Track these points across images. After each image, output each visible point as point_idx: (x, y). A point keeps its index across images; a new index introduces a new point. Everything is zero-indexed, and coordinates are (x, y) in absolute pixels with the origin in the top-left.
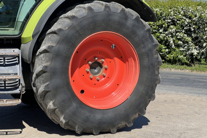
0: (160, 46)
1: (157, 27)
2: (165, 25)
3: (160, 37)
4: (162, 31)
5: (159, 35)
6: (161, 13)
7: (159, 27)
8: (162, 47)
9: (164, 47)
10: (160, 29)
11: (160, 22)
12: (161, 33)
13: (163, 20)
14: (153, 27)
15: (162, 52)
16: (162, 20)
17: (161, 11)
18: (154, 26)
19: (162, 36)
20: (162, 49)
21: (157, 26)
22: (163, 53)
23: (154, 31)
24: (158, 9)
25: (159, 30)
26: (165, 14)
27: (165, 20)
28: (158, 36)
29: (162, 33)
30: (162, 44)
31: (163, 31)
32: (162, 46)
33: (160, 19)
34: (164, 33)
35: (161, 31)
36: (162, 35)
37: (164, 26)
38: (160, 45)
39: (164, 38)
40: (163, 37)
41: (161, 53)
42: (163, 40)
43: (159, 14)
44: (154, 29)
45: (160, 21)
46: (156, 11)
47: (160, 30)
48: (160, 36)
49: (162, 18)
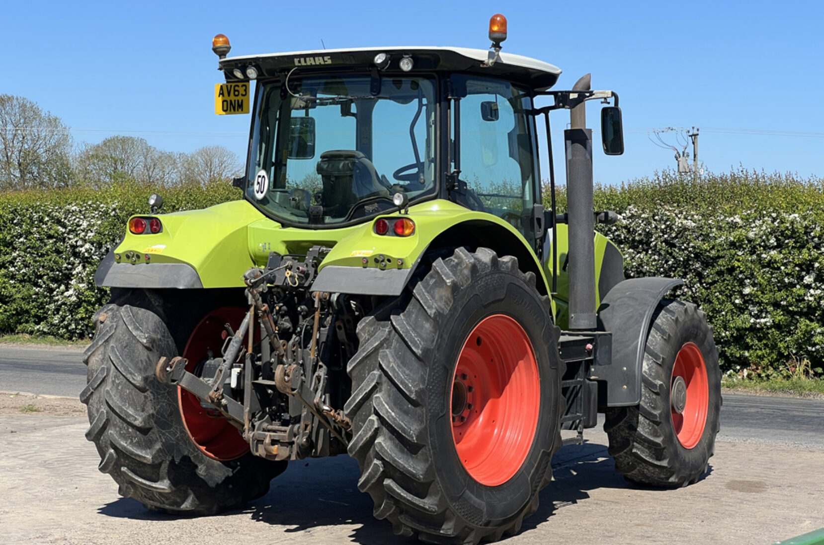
0: (807, 326)
1: (797, 268)
2: (820, 263)
3: (804, 300)
4: (812, 279)
5: (802, 292)
6: (806, 227)
7: (802, 270)
8: (812, 329)
9: (819, 330)
10: (804, 273)
11: (805, 255)
12: (808, 287)
13: (814, 247)
14: (783, 268)
15: (814, 345)
16: (809, 249)
17: (806, 222)
18: (785, 265)
19: (811, 295)
20: (812, 336)
21: (796, 265)
22: (818, 347)
23: (786, 280)
24: (796, 215)
25: (803, 277)
26: (818, 229)
27: (819, 249)
28: (799, 296)
29: (813, 285)
30: (811, 321)
31: (815, 280)
32: (814, 325)
33: (803, 247)
34: (818, 288)
35: (808, 279)
36: (812, 291)
37: (817, 265)
38: (808, 322)
39: (819, 303)
40: (815, 299)
41: (810, 348)
42: (815, 309)
43: (802, 231)
44: (787, 274)
45: (805, 250)
46: (792, 223)
47: (806, 278)
48: (805, 295)
49: (810, 241)
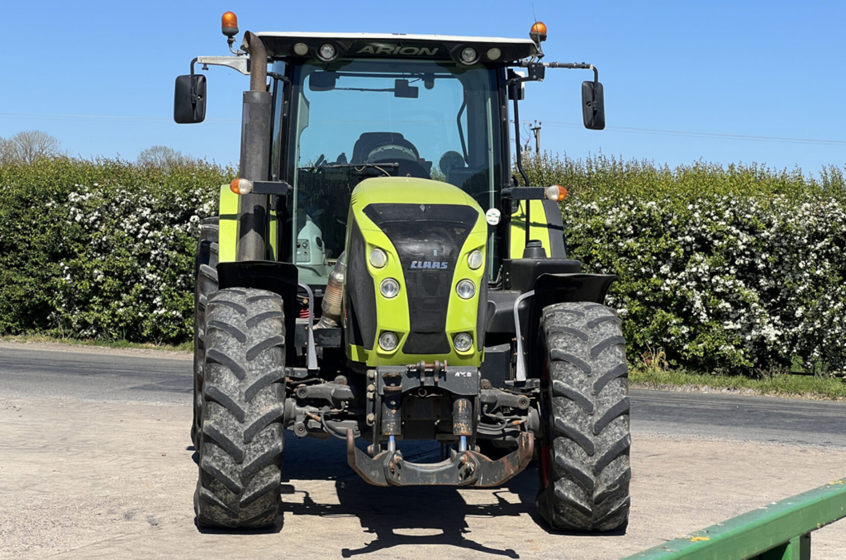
0: (663, 316)
1: (654, 258)
2: (676, 252)
3: (660, 290)
4: (668, 269)
5: (658, 282)
6: (663, 215)
7: (659, 259)
8: (668, 320)
9: (674, 321)
10: (660, 263)
11: (663, 243)
12: (664, 277)
13: (671, 236)
14: (639, 257)
15: (669, 336)
16: (666, 238)
17: (663, 210)
18: (642, 254)
19: (668, 286)
20: (667, 327)
21: (653, 254)
22: (673, 338)
23: (643, 270)
24: (654, 203)
25: (660, 266)
26: (675, 218)
27: (676, 238)
28: (655, 286)
29: (669, 275)
30: (668, 311)
31: (671, 270)
32: (670, 316)
33: (659, 235)
34: (674, 278)
35: (665, 269)
36: (668, 281)
37: (673, 254)
38: (664, 313)
39: (675, 293)
40: (671, 289)
41: (665, 339)
42: (671, 299)
43: (659, 219)
44: (644, 264)
45: (662, 239)
46: (649, 211)
47: (663, 267)
48: (662, 285)
49: (666, 229)
